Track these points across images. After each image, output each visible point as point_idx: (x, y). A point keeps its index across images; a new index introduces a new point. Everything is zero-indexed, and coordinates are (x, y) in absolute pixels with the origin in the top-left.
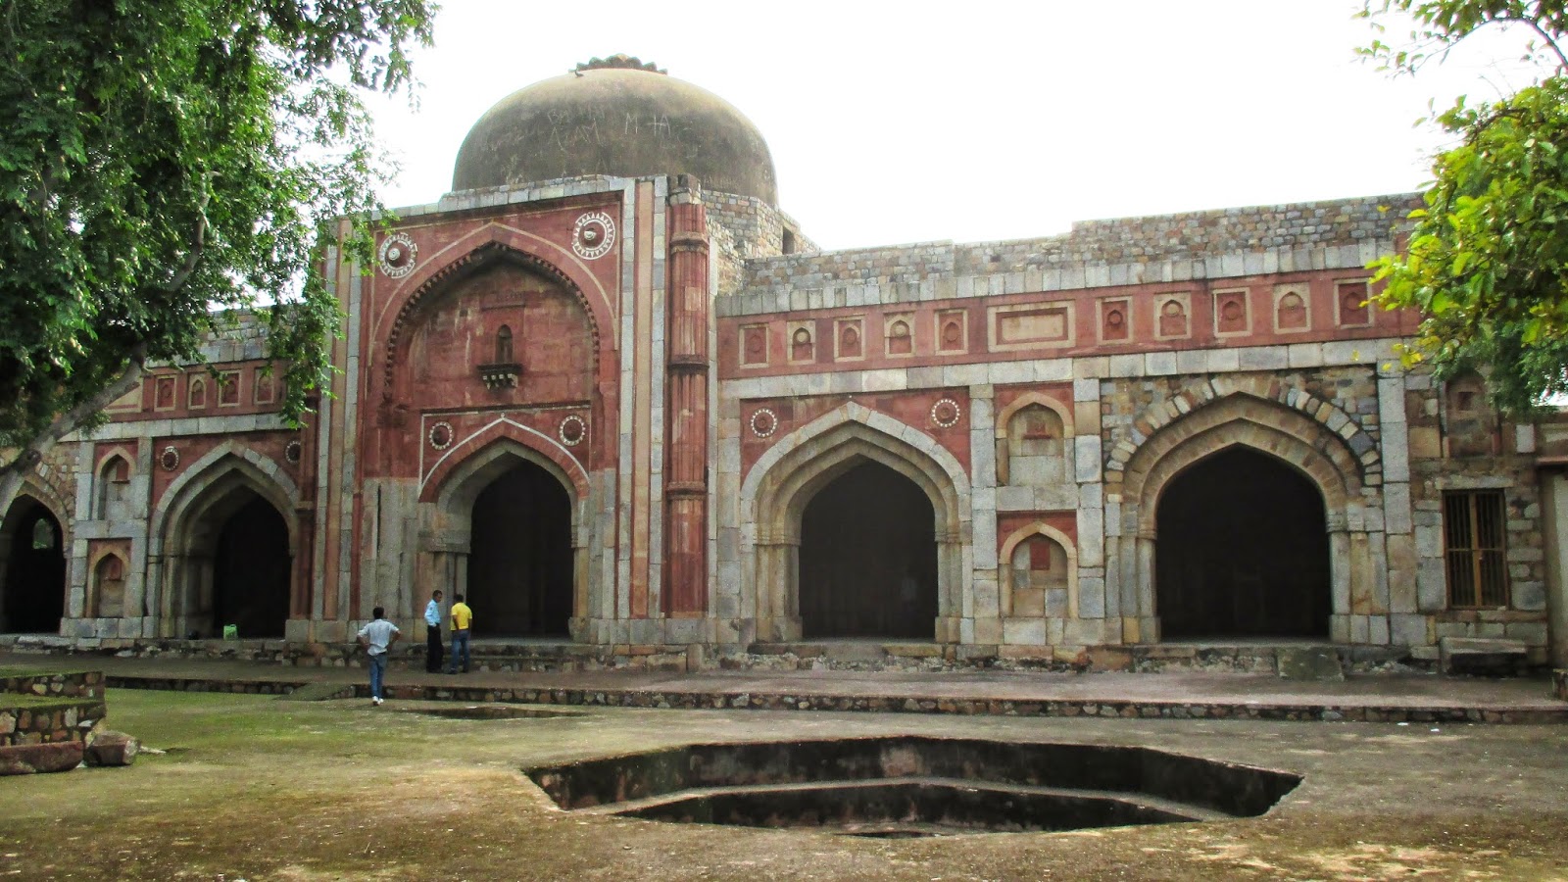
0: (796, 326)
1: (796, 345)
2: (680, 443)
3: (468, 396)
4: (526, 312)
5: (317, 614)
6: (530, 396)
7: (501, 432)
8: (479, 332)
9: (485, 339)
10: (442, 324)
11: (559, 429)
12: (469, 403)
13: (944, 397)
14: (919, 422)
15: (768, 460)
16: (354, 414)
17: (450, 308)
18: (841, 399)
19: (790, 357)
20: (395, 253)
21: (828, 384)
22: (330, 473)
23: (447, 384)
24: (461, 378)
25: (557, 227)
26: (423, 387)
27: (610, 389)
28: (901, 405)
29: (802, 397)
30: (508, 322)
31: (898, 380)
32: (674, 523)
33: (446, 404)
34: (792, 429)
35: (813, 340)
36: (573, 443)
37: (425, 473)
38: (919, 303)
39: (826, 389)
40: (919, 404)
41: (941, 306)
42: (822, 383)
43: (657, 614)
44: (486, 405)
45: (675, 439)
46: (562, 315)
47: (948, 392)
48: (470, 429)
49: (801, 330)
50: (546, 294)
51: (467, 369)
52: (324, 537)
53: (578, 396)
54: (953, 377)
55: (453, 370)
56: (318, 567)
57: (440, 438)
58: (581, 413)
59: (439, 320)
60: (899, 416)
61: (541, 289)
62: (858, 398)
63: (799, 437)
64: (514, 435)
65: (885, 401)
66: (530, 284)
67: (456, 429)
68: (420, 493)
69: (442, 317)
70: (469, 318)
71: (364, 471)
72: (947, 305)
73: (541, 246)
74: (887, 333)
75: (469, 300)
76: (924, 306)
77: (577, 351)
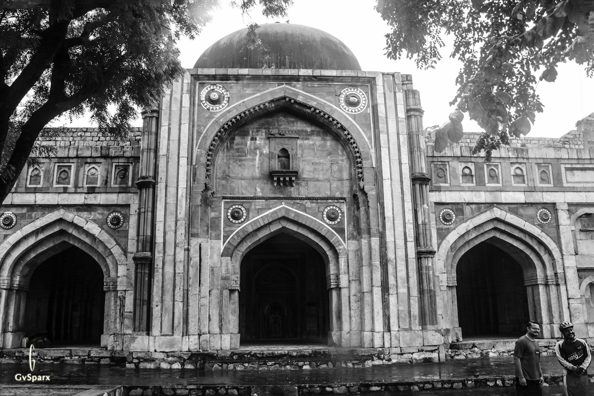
0: (464, 165)
1: (464, 175)
2: (424, 224)
3: (258, 190)
4: (299, 142)
5: (155, 331)
6: (304, 193)
7: (283, 214)
8: (266, 151)
9: (270, 156)
10: (238, 144)
11: (323, 214)
12: (260, 194)
13: (543, 208)
14: (531, 219)
15: (452, 237)
16: (184, 195)
17: (244, 134)
18: (490, 205)
19: (461, 182)
20: (215, 96)
21: (483, 197)
22: (165, 233)
23: (243, 181)
24: (253, 178)
25: (329, 93)
26: (223, 182)
27: (372, 190)
28: (521, 211)
29: (468, 204)
30: (285, 147)
31: (520, 198)
32: (424, 271)
33: (242, 194)
34: (464, 221)
35: (473, 173)
36: (333, 223)
37: (226, 238)
38: (528, 159)
39: (482, 200)
40: (530, 211)
41: (539, 161)
42: (480, 197)
43: (417, 327)
44: (273, 196)
45: (420, 222)
46: (324, 146)
47: (544, 205)
48: (259, 211)
49: (467, 167)
50: (312, 133)
51: (257, 173)
52: (161, 277)
53: (338, 195)
54: (548, 198)
55: (246, 173)
56: (156, 298)
57: (236, 216)
58: (338, 205)
59: (235, 142)
60: (521, 216)
61: (309, 129)
62: (500, 206)
63: (468, 226)
64: (292, 216)
65: (514, 207)
66: (300, 126)
67: (248, 211)
68: (222, 251)
69: (238, 139)
70: (258, 142)
71: (190, 234)
72: (541, 161)
73: (319, 103)
74: (513, 173)
75: (257, 131)
76: (530, 161)
77: (335, 168)
